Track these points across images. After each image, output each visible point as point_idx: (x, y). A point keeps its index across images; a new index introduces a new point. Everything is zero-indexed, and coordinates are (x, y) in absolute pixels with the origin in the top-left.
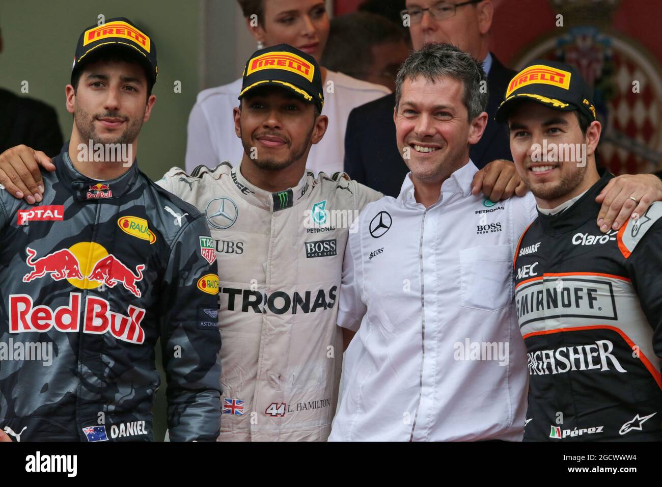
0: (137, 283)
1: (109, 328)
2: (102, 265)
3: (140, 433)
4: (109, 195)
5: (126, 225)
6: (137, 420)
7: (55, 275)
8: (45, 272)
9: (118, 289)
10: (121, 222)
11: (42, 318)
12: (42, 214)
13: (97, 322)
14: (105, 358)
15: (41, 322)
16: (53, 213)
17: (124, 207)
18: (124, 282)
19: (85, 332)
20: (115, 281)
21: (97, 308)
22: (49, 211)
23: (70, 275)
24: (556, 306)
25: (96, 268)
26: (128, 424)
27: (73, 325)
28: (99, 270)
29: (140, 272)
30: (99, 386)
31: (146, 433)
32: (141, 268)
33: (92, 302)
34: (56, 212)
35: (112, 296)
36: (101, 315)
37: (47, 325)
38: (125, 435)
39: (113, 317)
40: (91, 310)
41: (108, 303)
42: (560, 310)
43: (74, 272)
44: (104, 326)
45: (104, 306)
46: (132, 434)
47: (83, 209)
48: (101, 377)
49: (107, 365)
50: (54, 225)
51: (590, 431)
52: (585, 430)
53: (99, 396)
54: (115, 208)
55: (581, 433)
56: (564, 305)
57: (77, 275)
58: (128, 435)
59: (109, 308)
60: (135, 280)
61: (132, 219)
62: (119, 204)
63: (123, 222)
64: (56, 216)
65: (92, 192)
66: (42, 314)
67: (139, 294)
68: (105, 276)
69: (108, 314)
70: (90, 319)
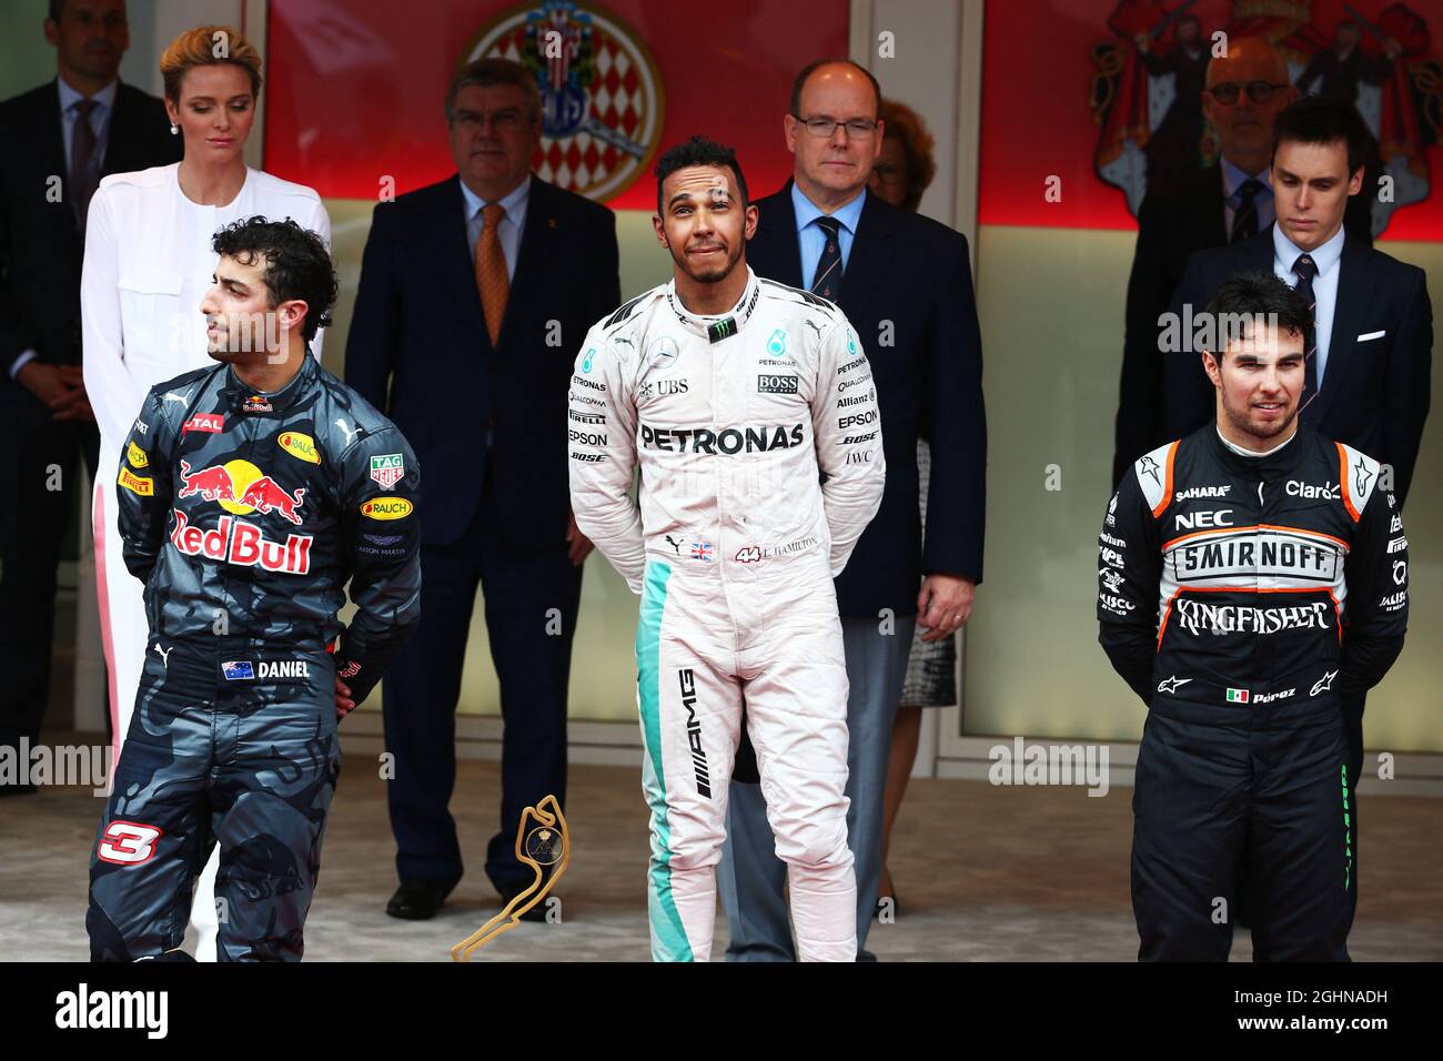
0: (295, 509)
1: (259, 560)
2: (255, 488)
3: (299, 675)
4: (269, 408)
5: (288, 442)
6: (296, 660)
7: (207, 495)
8: (197, 490)
9: (273, 516)
10: (282, 439)
11: (193, 539)
12: (200, 423)
13: (246, 552)
14: (255, 589)
15: (193, 544)
16: (212, 424)
17: (286, 423)
18: (280, 509)
19: (230, 562)
20: (269, 507)
21: (247, 536)
22: (207, 421)
23: (222, 496)
24: (1273, 563)
25: (249, 491)
26: (282, 664)
27: (220, 552)
28: (252, 494)
29: (299, 497)
30: (245, 618)
31: (307, 675)
32: (301, 492)
33: (241, 529)
34: (215, 422)
35: (264, 524)
36: (251, 544)
37: (197, 548)
38: (277, 676)
39: (267, 546)
40: (239, 538)
41: (260, 531)
42: (1279, 568)
43: (227, 494)
44: (254, 556)
45: (255, 534)
46: (288, 675)
47: (243, 423)
48: (248, 609)
49: (256, 596)
50: (212, 437)
51: (1282, 695)
52: (1277, 695)
53: (244, 630)
54: (276, 423)
55: (1273, 699)
56: (1284, 563)
57: (229, 497)
58: (282, 675)
59: (261, 535)
60: (294, 506)
61: (295, 436)
62: (283, 419)
63: (284, 439)
64: (215, 427)
65: (249, 405)
66: (194, 535)
67: (299, 521)
68: (257, 501)
69: (260, 543)
70: (237, 548)
